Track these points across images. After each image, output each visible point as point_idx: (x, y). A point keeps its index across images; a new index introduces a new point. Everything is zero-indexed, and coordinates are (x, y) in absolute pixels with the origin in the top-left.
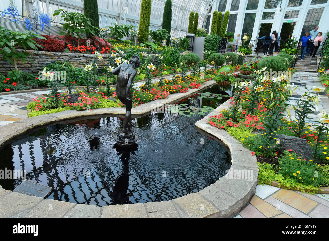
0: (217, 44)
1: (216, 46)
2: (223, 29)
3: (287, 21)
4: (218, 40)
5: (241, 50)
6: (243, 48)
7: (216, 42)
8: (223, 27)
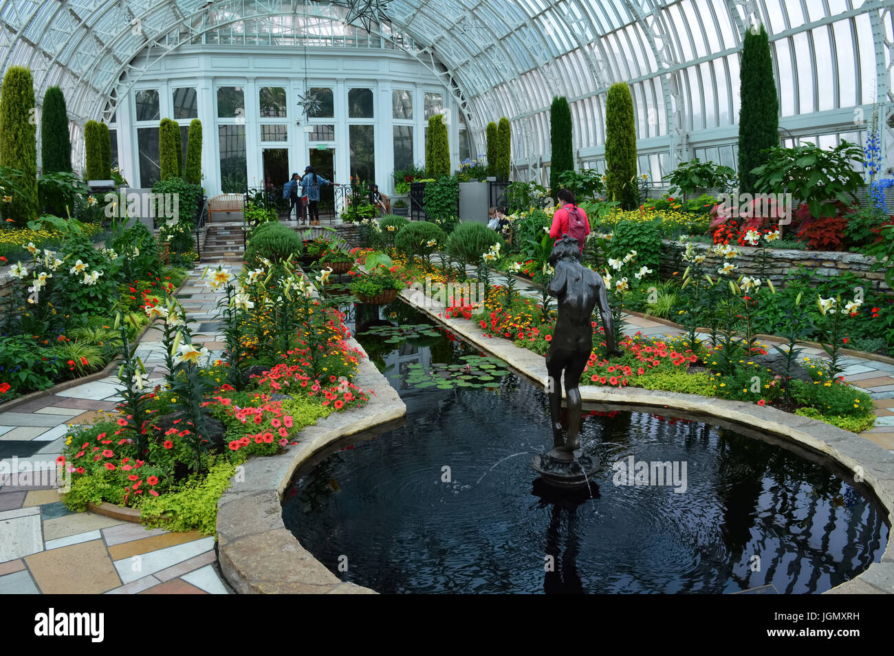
0: (190, 205)
1: (190, 210)
2: (193, 165)
3: (316, 145)
4: (191, 194)
5: (252, 215)
6: (255, 209)
7: (187, 200)
8: (193, 160)
